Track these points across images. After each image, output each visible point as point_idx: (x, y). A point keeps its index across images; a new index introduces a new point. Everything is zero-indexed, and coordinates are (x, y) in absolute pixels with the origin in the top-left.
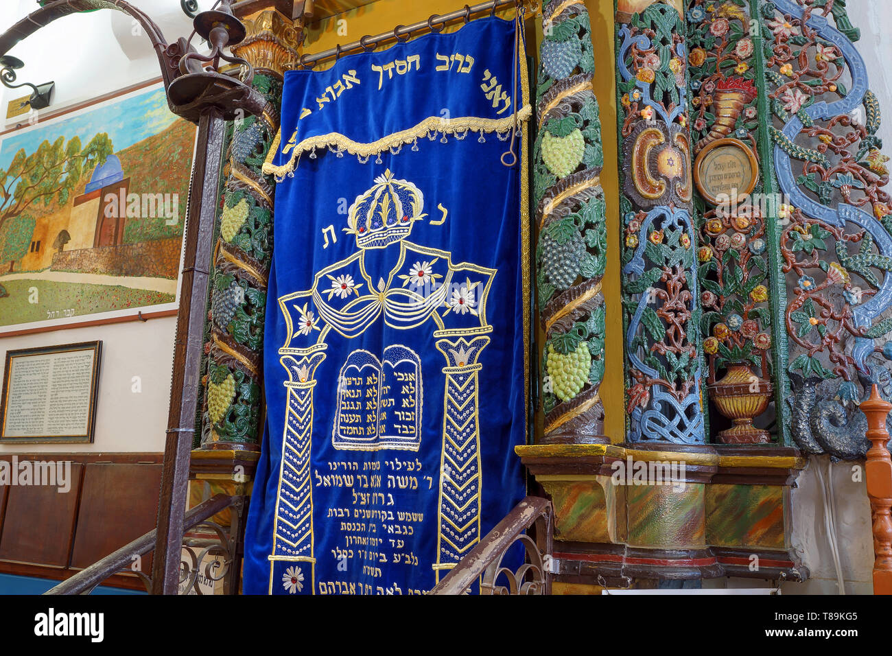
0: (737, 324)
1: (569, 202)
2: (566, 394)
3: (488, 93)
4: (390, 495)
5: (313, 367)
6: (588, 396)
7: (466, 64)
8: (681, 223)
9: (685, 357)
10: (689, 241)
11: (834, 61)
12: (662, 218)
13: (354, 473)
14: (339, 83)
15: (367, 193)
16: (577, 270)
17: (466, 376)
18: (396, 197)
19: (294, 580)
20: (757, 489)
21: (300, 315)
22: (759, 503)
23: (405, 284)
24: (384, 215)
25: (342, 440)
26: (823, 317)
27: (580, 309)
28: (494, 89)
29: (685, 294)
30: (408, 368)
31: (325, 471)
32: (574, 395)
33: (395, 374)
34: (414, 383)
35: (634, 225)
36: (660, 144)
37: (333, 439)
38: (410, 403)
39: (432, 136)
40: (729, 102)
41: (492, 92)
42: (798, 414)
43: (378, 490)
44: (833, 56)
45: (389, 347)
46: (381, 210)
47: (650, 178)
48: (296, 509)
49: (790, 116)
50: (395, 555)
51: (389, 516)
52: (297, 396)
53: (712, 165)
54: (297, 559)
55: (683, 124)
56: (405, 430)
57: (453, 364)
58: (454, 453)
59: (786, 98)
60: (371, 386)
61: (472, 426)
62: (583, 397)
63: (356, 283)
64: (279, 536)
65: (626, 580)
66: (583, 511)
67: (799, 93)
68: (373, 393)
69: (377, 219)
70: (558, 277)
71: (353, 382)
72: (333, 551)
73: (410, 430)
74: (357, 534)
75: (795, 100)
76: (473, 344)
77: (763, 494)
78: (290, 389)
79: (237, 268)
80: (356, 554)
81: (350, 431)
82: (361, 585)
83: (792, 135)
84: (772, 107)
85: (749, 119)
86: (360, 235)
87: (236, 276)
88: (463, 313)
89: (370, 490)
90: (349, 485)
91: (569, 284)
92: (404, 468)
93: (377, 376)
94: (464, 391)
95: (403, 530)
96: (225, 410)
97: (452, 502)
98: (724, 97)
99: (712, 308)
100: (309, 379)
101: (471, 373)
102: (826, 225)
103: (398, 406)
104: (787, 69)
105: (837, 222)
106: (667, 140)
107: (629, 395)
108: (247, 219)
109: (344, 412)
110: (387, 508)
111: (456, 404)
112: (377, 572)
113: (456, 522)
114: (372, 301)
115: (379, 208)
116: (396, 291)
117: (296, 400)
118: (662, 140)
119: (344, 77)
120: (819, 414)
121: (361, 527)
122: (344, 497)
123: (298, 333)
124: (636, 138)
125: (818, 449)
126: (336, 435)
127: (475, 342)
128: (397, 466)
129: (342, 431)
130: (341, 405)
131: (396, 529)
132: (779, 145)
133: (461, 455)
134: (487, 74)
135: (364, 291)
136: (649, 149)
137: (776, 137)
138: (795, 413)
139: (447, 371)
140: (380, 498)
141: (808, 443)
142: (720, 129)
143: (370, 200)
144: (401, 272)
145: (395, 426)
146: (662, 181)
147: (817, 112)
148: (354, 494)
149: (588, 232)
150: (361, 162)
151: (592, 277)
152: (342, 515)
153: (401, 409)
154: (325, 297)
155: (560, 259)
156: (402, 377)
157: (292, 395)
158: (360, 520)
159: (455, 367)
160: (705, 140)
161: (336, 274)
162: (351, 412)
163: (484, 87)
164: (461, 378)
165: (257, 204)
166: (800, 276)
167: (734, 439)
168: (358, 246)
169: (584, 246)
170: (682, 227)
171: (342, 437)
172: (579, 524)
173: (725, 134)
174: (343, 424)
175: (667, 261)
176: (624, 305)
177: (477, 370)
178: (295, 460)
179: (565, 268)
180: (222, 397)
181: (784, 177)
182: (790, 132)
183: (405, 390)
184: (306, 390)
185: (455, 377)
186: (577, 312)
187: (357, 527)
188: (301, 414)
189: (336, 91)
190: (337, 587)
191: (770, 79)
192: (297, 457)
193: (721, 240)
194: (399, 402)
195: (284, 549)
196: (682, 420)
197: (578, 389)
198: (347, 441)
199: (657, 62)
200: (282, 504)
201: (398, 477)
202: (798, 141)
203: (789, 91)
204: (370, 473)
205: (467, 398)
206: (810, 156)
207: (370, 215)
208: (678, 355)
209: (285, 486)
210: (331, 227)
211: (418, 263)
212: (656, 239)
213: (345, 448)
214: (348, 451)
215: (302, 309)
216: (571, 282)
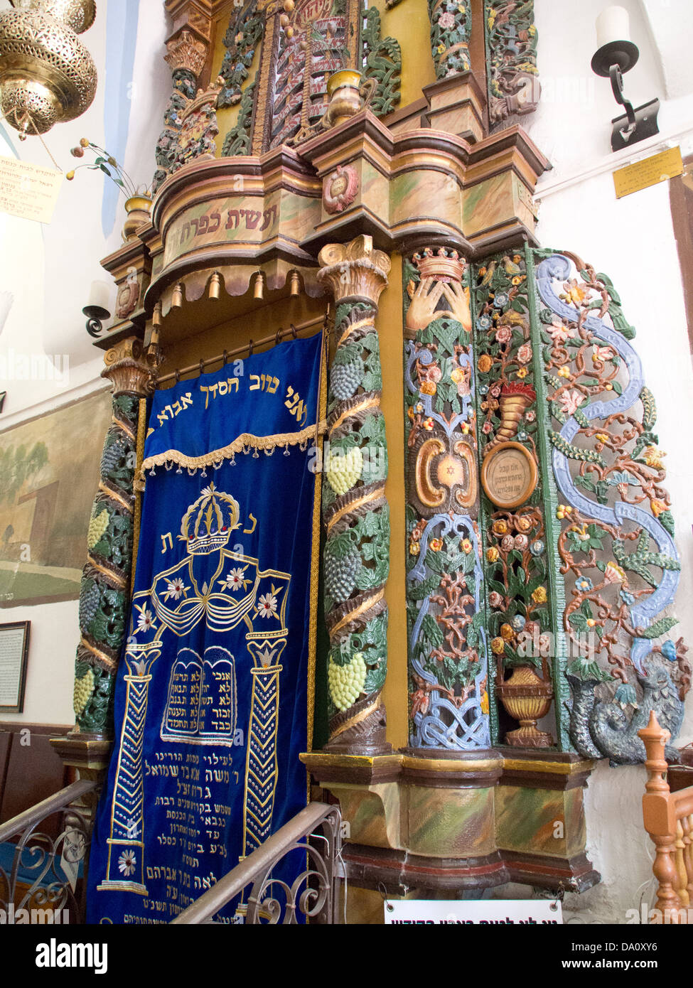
0: (520, 625)
1: (347, 518)
2: (343, 704)
3: (292, 409)
4: (207, 788)
5: (149, 663)
6: (365, 705)
7: (273, 385)
8: (461, 528)
9: (464, 661)
10: (470, 546)
11: (611, 360)
12: (442, 525)
13: (179, 764)
14: (178, 403)
15: (197, 503)
16: (353, 584)
17: (269, 676)
18: (218, 507)
19: (128, 863)
20: (540, 793)
21: (140, 613)
22: (543, 807)
23: (223, 589)
24: (209, 523)
25: (169, 732)
26: (601, 618)
27: (356, 621)
28: (297, 404)
29: (465, 599)
30: (223, 668)
31: (154, 762)
32: (349, 705)
33: (214, 674)
34: (229, 681)
35: (417, 533)
36: (440, 454)
37: (162, 731)
38: (226, 701)
39: (247, 450)
40: (513, 406)
41: (296, 407)
42: (576, 718)
43: (197, 784)
44: (610, 356)
45: (209, 648)
46: (205, 519)
47: (431, 488)
48: (132, 795)
49: (567, 418)
50: (212, 846)
51: (206, 808)
52: (136, 689)
53: (497, 467)
54: (131, 842)
55: (466, 431)
56: (221, 726)
57: (259, 665)
58: (258, 750)
59: (563, 400)
60: (194, 683)
61: (273, 725)
62: (359, 706)
63: (185, 586)
64: (116, 821)
65: (402, 889)
66: (365, 817)
67: (576, 394)
68: (196, 690)
69: (203, 527)
70: (337, 591)
71: (180, 678)
72: (159, 838)
73: (226, 726)
74: (180, 822)
75: (572, 400)
76: (276, 647)
77: (546, 799)
78: (130, 682)
79: (98, 572)
80: (178, 842)
81: (176, 724)
82: (180, 872)
83: (569, 435)
84: (550, 410)
85: (529, 423)
86: (190, 542)
87: (97, 580)
88: (268, 617)
89: (190, 782)
90: (174, 774)
91: (345, 597)
92: (220, 762)
93: (199, 673)
94: (268, 691)
95: (218, 822)
96: (85, 703)
97: (256, 797)
98: (508, 400)
99: (498, 609)
100: (146, 674)
101: (273, 674)
102: (603, 524)
103: (216, 705)
104: (565, 371)
105: (613, 521)
106: (448, 449)
107: (411, 701)
108: (108, 528)
109: (172, 706)
110: (205, 801)
111: (261, 703)
112: (195, 862)
113: (259, 816)
114: (197, 603)
115: (204, 518)
116: (216, 596)
117: (135, 693)
118: (443, 449)
119: (182, 398)
120: (596, 718)
121: (183, 816)
122: (169, 786)
123: (137, 630)
124: (419, 449)
125: (596, 754)
126: (165, 727)
127: (277, 645)
128: (214, 760)
129: (169, 724)
130: (172, 699)
131: (212, 821)
132: (557, 447)
133: (264, 752)
134: (290, 390)
135: (191, 594)
136: (429, 459)
137: (554, 439)
138: (573, 717)
139: (255, 671)
140: (199, 791)
141: (587, 747)
142: (505, 432)
143: (198, 509)
144: (219, 579)
145: (213, 723)
146: (442, 489)
147: (593, 412)
148: (179, 784)
149: (364, 546)
150: (190, 474)
151: (368, 589)
152: (168, 803)
153: (218, 707)
154: (162, 598)
155: (338, 573)
156: (220, 676)
157: (131, 688)
158: (182, 809)
159: (260, 668)
160: (492, 444)
161: (172, 577)
162: (178, 706)
163: (288, 404)
164: (265, 679)
165: (117, 513)
166: (578, 577)
167: (517, 741)
168: (189, 552)
169: (360, 560)
170: (461, 534)
171: (170, 730)
172: (363, 829)
173: (509, 436)
174: (171, 717)
175: (447, 567)
176: (408, 611)
177: (278, 671)
178: (132, 748)
179: (343, 582)
180: (83, 691)
181: (561, 478)
182: (567, 434)
183: (222, 688)
184: (144, 684)
185: (261, 677)
186: (353, 623)
187: (180, 816)
188: (138, 706)
189: (174, 410)
190: (162, 872)
191: (547, 382)
192: (133, 746)
193: (506, 541)
194: (217, 700)
195: (120, 832)
196: (460, 725)
197: (353, 700)
198: (173, 733)
199: (438, 375)
200: (119, 790)
201: (215, 771)
202: (573, 442)
203: (566, 393)
204: (191, 765)
205: (270, 697)
206: (587, 456)
207: (197, 523)
208: (457, 660)
209: (122, 773)
210: (169, 534)
211: (234, 569)
212: (435, 546)
213: (172, 740)
214: (174, 743)
215: (141, 607)
216: (347, 595)
